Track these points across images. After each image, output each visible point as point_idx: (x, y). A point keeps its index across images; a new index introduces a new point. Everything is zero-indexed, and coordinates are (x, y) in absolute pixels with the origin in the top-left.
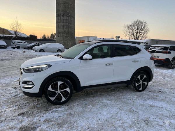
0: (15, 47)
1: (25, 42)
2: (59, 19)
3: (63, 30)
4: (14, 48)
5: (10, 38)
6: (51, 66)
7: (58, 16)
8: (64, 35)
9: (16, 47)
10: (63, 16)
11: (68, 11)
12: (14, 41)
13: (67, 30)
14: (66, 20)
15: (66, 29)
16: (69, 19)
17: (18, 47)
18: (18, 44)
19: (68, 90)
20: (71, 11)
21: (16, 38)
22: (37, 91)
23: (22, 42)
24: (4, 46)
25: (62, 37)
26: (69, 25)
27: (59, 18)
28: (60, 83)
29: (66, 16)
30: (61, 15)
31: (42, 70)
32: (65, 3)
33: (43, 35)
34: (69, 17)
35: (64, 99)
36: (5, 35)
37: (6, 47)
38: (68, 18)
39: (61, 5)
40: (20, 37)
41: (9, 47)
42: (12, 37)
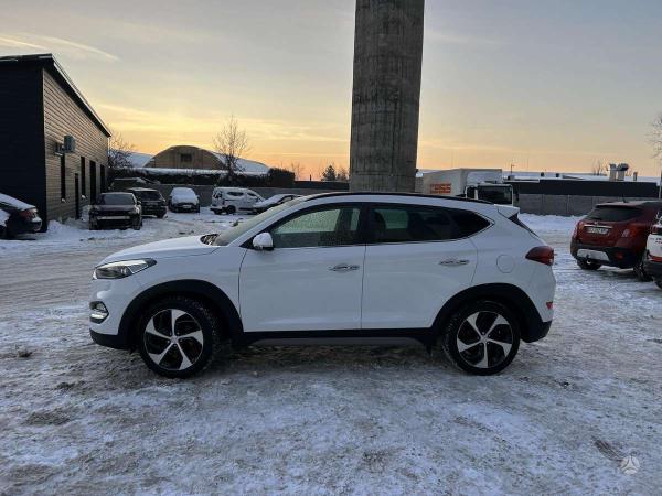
0: (220, 207)
1: (253, 192)
2: (362, 110)
3: (373, 149)
4: (218, 212)
5: (213, 180)
6: (155, 262)
7: (358, 100)
8: (376, 165)
9: (224, 209)
10: (375, 99)
11: (394, 82)
12: (218, 189)
13: (388, 148)
14: (386, 112)
15: (384, 144)
16: (396, 108)
17: (230, 210)
18: (231, 200)
19: (198, 336)
20: (404, 81)
21: (230, 179)
22: (114, 331)
23: (241, 194)
24: (190, 206)
25: (370, 172)
26: (397, 128)
27: (363, 106)
28: (176, 314)
29: (386, 99)
30: (369, 97)
31: (129, 274)
32: (383, 56)
33: (325, 169)
34: (395, 101)
35: (186, 363)
36: (200, 171)
37: (194, 209)
38: (391, 108)
39: (370, 60)
40: (241, 176)
41: (206, 210)
42: (218, 175)
